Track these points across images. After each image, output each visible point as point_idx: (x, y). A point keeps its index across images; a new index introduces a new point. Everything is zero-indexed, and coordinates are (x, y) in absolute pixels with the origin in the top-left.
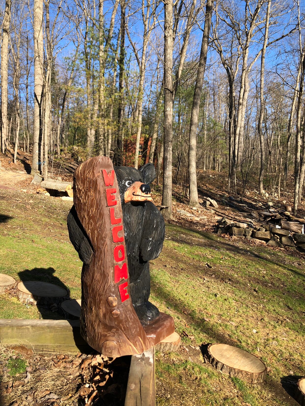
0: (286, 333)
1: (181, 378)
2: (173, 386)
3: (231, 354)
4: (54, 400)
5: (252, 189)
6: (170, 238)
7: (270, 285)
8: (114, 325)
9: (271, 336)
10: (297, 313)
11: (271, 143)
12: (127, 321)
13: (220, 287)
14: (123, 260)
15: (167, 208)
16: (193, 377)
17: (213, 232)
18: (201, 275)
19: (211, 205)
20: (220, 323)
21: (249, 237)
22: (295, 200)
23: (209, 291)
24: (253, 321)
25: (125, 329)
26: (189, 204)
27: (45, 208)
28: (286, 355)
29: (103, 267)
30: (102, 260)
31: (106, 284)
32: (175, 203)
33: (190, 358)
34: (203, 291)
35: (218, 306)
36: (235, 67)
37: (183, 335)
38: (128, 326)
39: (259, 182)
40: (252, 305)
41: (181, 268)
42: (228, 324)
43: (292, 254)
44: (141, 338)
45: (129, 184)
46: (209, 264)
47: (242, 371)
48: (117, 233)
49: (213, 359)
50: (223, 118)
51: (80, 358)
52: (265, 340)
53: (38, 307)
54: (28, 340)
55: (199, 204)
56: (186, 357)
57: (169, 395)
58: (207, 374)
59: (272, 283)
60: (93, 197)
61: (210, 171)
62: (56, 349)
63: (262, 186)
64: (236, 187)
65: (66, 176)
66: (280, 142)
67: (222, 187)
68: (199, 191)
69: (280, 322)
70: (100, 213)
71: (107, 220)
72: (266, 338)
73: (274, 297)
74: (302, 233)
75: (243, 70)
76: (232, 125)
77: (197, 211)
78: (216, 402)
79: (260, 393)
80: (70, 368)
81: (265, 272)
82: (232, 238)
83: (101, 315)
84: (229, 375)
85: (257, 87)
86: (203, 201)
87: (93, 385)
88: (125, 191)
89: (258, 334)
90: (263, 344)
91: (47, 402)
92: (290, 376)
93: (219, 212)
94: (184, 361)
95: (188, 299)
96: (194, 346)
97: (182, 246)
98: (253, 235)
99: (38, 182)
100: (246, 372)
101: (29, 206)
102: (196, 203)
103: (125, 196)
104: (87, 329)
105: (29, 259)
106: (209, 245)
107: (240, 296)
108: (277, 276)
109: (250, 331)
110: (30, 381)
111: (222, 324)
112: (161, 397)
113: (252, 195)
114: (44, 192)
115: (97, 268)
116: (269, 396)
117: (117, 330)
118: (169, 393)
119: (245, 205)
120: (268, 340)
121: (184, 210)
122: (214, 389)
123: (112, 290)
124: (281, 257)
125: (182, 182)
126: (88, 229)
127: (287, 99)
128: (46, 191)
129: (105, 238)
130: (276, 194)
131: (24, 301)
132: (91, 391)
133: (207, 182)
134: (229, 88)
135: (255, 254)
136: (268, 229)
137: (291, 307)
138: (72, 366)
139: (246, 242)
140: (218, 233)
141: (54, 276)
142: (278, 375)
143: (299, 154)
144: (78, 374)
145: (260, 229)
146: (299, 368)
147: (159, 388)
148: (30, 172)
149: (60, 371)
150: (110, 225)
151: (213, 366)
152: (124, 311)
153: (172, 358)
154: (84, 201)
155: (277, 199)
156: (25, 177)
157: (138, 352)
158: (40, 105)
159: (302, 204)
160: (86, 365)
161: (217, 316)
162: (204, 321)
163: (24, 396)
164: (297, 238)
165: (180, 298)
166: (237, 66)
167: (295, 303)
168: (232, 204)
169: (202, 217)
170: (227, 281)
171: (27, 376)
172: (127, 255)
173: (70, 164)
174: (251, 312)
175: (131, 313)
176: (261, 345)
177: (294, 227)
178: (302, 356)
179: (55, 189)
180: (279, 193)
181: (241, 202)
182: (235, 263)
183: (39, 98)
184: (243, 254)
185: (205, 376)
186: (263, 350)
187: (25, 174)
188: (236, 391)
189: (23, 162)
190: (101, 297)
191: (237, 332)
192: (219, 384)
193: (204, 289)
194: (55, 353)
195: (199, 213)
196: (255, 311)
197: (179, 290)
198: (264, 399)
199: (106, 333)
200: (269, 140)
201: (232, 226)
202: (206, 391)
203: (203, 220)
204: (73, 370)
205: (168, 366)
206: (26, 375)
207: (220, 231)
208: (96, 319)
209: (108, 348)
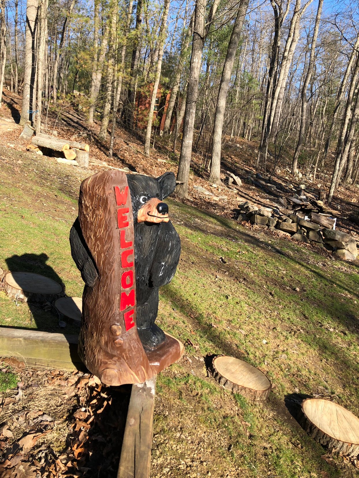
0: (297, 346)
1: (181, 393)
2: (172, 402)
3: (237, 368)
4: (48, 423)
5: (284, 167)
6: (182, 222)
7: (288, 288)
8: (116, 354)
9: (281, 348)
10: (313, 323)
11: (315, 111)
12: (130, 350)
13: (233, 287)
14: (130, 286)
15: (182, 184)
16: (194, 393)
17: (232, 218)
18: (213, 271)
19: (234, 183)
20: (228, 330)
21: (272, 228)
22: (331, 185)
23: (221, 291)
24: (264, 330)
25: (127, 358)
26: (208, 180)
27: (37, 172)
28: (294, 370)
29: (109, 293)
30: (107, 286)
31: (111, 312)
32: (192, 177)
33: (192, 370)
34: (214, 292)
35: (229, 311)
36: (285, 6)
37: (187, 343)
38: (131, 355)
39: (294, 159)
40: (265, 311)
41: (192, 261)
42: (238, 332)
43: (318, 252)
44: (144, 367)
45: (144, 200)
46: (223, 258)
47: (245, 388)
48: (126, 258)
49: (217, 374)
50: (262, 73)
51: (76, 376)
52: (275, 353)
53: (29, 305)
54: (19, 353)
55: (220, 180)
56: (188, 369)
57: (167, 412)
58: (209, 389)
59: (291, 286)
60: (102, 217)
61: (239, 139)
62: (50, 364)
63: (296, 164)
64: (266, 162)
65: (63, 130)
66: (326, 110)
67: (249, 160)
68: (222, 164)
69: (293, 333)
70: (109, 235)
71: (116, 243)
72: (276, 350)
73: (290, 302)
74: (332, 228)
75: (295, 13)
76: (271, 85)
77: (217, 188)
78: (215, 420)
79: (261, 411)
80: (65, 386)
81: (285, 272)
82: (253, 227)
83: (103, 342)
84: (231, 390)
85: (308, 36)
86: (225, 177)
87: (90, 409)
88: (139, 209)
89: (267, 345)
90: (271, 357)
91: (40, 425)
92: (295, 394)
93: (242, 192)
94: (186, 375)
95: (196, 300)
96: (198, 357)
97: (195, 233)
98: (277, 226)
99: (29, 136)
100: (249, 389)
101: (18, 168)
102: (217, 179)
103: (138, 215)
104: (86, 352)
105: (18, 241)
106: (226, 235)
107: (253, 299)
108: (297, 278)
109: (260, 342)
110: (22, 398)
111: (230, 332)
112: (159, 415)
113: (283, 174)
114: (36, 149)
115: (102, 293)
116: (271, 415)
117: (118, 359)
118: (167, 409)
119: (273, 186)
120: (277, 352)
121: (202, 186)
122: (215, 406)
123: (116, 319)
124: (305, 254)
125: (203, 150)
126: (94, 251)
127: (343, 56)
128: (38, 149)
129: (113, 263)
130: (311, 175)
131: (13, 297)
132: (87, 416)
133: (233, 153)
134: (274, 34)
135: (276, 249)
136: (295, 220)
137: (307, 315)
138: (67, 384)
139: (269, 233)
140: (238, 219)
141: (48, 264)
142: (283, 391)
143: (345, 131)
144: (74, 394)
145: (286, 219)
146: (305, 385)
147: (157, 404)
148: (19, 120)
149: (54, 389)
150: (120, 249)
151: (216, 380)
152: (128, 340)
153: (173, 371)
154: (92, 220)
155: (311, 181)
156: (12, 127)
157: (139, 381)
158: (33, 34)
159: (339, 190)
160: (82, 384)
161: (226, 322)
162: (211, 328)
163: (15, 417)
164: (327, 234)
165: (188, 298)
166: (289, 6)
167: (312, 311)
168: (258, 184)
169: (222, 197)
170: (241, 280)
171: (18, 393)
172: (136, 279)
173: (69, 114)
174: (263, 319)
175: (136, 342)
176: (269, 358)
177: (325, 221)
178: (310, 372)
179: (49, 147)
180: (315, 175)
181: (269, 181)
182: (252, 259)
183: (32, 25)
184: (263, 248)
185: (207, 391)
186: (270, 364)
187: (12, 122)
188: (237, 409)
189: (10, 106)
190: (104, 324)
191: (246, 342)
192: (220, 400)
193: (215, 289)
194: (49, 368)
195: (219, 191)
196: (267, 319)
197: (187, 288)
198: (265, 419)
199: (107, 361)
200: (312, 107)
201: (255, 214)
202: (206, 408)
203: (222, 201)
204: (68, 388)
205: (169, 380)
206: (17, 391)
207: (240, 218)
208: (97, 345)
209: (108, 376)
